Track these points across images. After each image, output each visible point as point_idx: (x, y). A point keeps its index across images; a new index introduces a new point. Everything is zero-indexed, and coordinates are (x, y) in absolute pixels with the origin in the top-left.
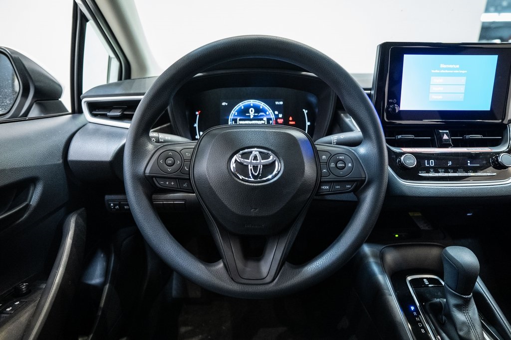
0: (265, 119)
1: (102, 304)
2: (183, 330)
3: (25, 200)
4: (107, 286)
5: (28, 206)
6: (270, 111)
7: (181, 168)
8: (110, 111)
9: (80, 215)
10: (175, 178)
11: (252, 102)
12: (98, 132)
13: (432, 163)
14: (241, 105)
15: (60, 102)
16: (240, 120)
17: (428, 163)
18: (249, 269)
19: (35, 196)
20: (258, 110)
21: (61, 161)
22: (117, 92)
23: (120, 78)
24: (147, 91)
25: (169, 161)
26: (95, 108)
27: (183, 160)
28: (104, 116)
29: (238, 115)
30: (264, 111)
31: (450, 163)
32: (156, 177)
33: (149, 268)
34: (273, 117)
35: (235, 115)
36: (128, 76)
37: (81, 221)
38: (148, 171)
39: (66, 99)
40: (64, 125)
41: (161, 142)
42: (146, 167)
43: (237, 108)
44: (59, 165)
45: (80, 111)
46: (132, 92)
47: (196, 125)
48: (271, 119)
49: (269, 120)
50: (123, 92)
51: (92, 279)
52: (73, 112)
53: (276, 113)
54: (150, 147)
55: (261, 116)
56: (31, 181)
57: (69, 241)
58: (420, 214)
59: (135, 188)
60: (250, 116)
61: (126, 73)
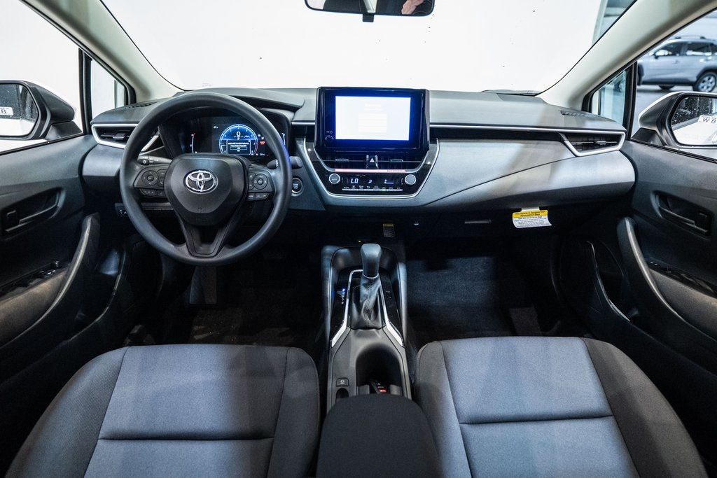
0: (250, 141)
1: (116, 288)
2: (196, 328)
3: (54, 204)
4: (120, 276)
5: (56, 207)
6: (254, 134)
7: (158, 182)
8: (115, 135)
9: (95, 217)
10: (155, 189)
11: (238, 126)
12: (106, 152)
13: (357, 181)
14: (230, 129)
15: (74, 123)
16: (229, 142)
17: (354, 181)
18: (203, 248)
19: (61, 200)
20: (243, 133)
21: (77, 176)
22: (120, 120)
23: (126, 103)
24: (141, 121)
25: (150, 178)
26: (102, 132)
27: (159, 178)
28: (110, 139)
29: (227, 138)
30: (249, 134)
31: (370, 182)
32: (141, 188)
33: (164, 273)
34: (256, 139)
35: (224, 137)
36: (134, 100)
37: (95, 222)
38: (135, 184)
39: (78, 120)
40: (77, 146)
41: (151, 164)
42: (135, 181)
43: (226, 131)
44: (76, 179)
45: (91, 133)
46: (132, 120)
47: (192, 146)
48: (254, 141)
49: (253, 142)
50: (125, 120)
51: (108, 271)
52: (85, 133)
53: (259, 135)
54: (138, 167)
55: (247, 138)
56: (57, 190)
57: (86, 234)
58: (392, 225)
59: (128, 196)
60: (237, 138)
61: (131, 97)
